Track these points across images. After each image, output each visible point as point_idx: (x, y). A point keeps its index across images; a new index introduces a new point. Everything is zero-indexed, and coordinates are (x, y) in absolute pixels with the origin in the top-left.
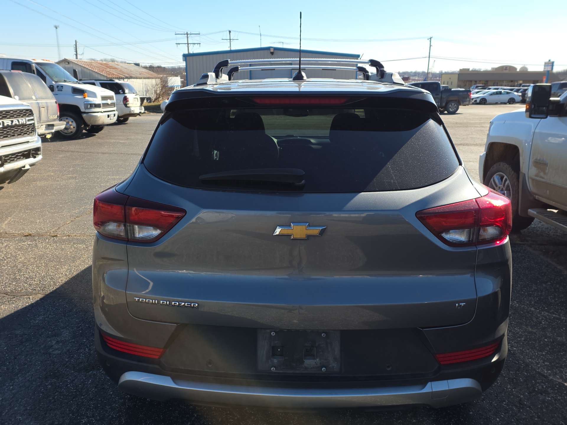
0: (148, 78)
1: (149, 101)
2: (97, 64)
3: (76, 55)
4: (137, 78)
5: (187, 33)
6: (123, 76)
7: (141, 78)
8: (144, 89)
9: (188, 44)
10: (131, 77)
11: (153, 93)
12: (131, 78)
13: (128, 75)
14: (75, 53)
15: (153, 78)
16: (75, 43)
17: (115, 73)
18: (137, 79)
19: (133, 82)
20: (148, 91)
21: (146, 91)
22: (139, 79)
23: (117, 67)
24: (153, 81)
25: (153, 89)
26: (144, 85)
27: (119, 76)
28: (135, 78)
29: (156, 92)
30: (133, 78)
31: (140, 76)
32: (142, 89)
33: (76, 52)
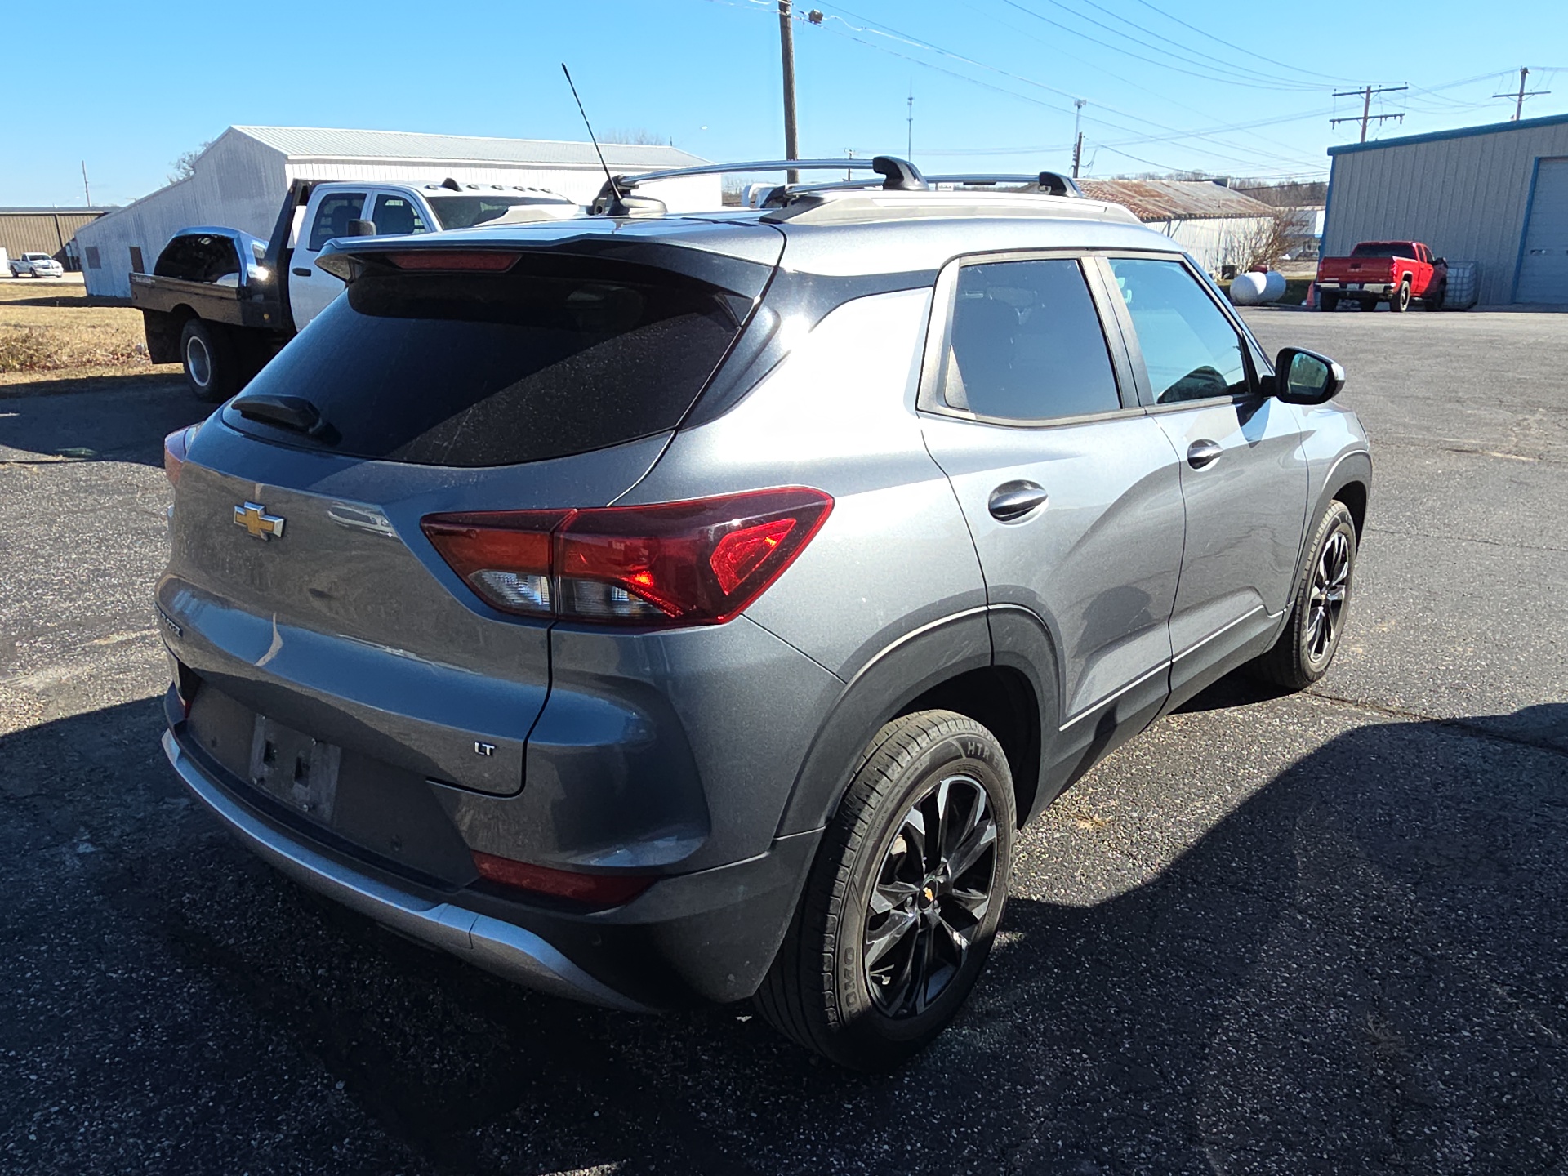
0: (1240, 216)
1: (1226, 275)
2: (1115, 186)
3: (1076, 168)
4: (1205, 218)
5: (1369, 88)
6: (1169, 214)
7: (1219, 217)
8: (1222, 245)
9: (1365, 118)
10: (1190, 215)
11: (1246, 255)
12: (1190, 218)
13: (1185, 209)
14: (1074, 163)
15: (1250, 216)
16: (1074, 140)
17: (1150, 207)
18: (1207, 220)
19: (1196, 226)
20: (1233, 249)
21: (1226, 249)
22: (1212, 220)
23: (1164, 190)
24: (1252, 224)
25: (1247, 245)
26: (1222, 234)
27: (1157, 213)
28: (1201, 218)
29: (1253, 250)
30: (1196, 218)
31: (1217, 212)
32: (1215, 245)
33: (1077, 160)
